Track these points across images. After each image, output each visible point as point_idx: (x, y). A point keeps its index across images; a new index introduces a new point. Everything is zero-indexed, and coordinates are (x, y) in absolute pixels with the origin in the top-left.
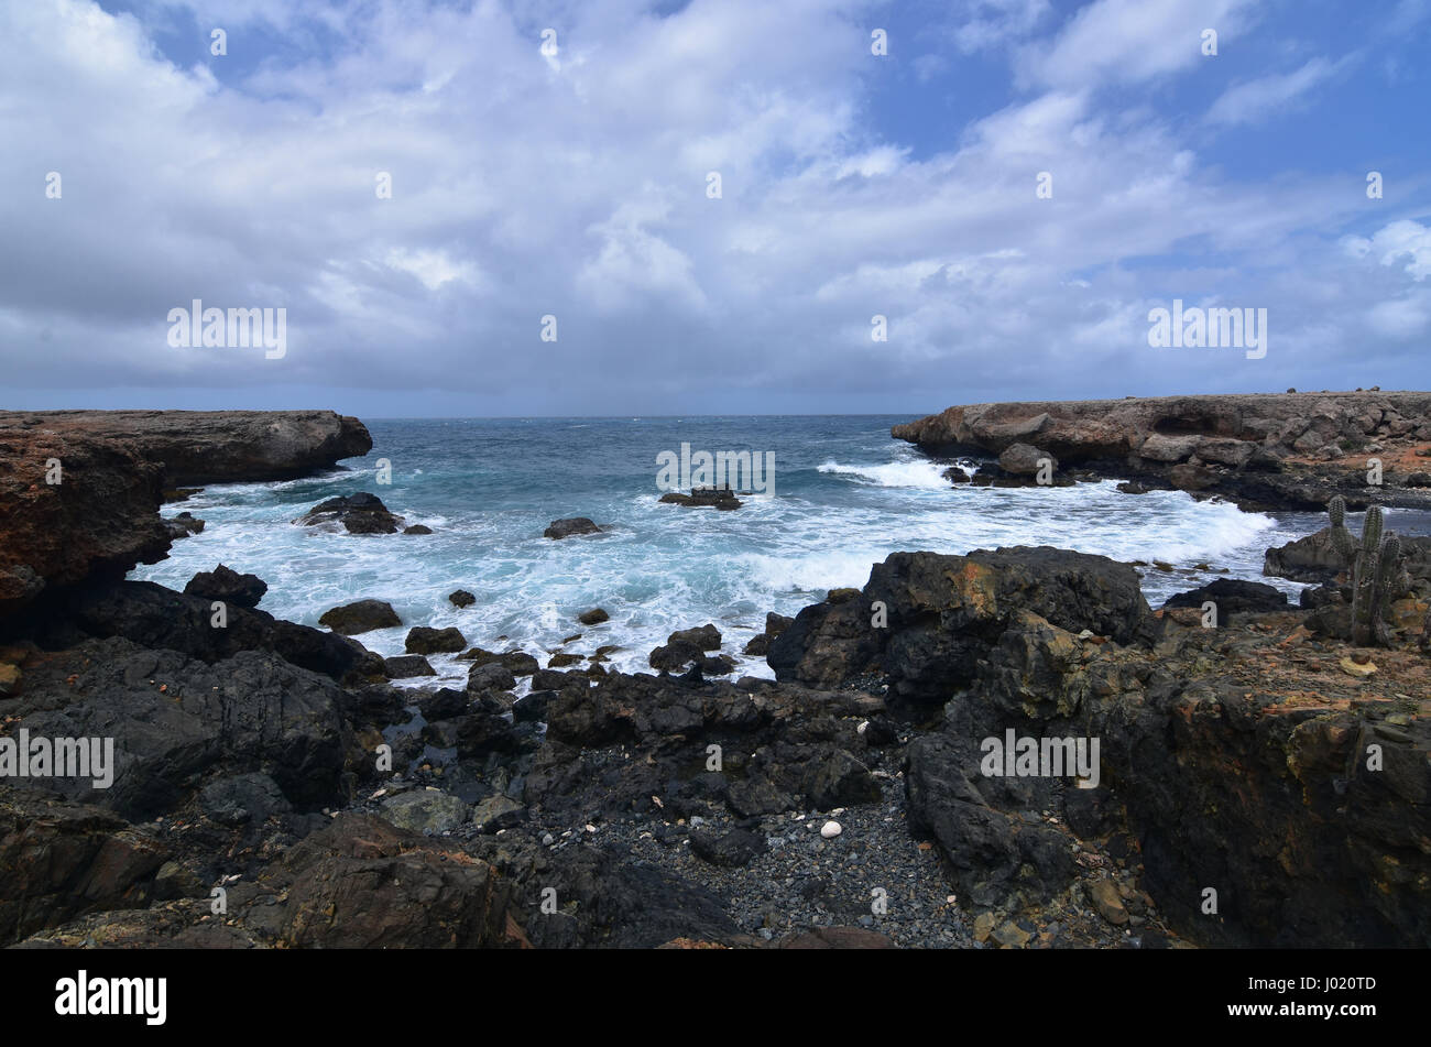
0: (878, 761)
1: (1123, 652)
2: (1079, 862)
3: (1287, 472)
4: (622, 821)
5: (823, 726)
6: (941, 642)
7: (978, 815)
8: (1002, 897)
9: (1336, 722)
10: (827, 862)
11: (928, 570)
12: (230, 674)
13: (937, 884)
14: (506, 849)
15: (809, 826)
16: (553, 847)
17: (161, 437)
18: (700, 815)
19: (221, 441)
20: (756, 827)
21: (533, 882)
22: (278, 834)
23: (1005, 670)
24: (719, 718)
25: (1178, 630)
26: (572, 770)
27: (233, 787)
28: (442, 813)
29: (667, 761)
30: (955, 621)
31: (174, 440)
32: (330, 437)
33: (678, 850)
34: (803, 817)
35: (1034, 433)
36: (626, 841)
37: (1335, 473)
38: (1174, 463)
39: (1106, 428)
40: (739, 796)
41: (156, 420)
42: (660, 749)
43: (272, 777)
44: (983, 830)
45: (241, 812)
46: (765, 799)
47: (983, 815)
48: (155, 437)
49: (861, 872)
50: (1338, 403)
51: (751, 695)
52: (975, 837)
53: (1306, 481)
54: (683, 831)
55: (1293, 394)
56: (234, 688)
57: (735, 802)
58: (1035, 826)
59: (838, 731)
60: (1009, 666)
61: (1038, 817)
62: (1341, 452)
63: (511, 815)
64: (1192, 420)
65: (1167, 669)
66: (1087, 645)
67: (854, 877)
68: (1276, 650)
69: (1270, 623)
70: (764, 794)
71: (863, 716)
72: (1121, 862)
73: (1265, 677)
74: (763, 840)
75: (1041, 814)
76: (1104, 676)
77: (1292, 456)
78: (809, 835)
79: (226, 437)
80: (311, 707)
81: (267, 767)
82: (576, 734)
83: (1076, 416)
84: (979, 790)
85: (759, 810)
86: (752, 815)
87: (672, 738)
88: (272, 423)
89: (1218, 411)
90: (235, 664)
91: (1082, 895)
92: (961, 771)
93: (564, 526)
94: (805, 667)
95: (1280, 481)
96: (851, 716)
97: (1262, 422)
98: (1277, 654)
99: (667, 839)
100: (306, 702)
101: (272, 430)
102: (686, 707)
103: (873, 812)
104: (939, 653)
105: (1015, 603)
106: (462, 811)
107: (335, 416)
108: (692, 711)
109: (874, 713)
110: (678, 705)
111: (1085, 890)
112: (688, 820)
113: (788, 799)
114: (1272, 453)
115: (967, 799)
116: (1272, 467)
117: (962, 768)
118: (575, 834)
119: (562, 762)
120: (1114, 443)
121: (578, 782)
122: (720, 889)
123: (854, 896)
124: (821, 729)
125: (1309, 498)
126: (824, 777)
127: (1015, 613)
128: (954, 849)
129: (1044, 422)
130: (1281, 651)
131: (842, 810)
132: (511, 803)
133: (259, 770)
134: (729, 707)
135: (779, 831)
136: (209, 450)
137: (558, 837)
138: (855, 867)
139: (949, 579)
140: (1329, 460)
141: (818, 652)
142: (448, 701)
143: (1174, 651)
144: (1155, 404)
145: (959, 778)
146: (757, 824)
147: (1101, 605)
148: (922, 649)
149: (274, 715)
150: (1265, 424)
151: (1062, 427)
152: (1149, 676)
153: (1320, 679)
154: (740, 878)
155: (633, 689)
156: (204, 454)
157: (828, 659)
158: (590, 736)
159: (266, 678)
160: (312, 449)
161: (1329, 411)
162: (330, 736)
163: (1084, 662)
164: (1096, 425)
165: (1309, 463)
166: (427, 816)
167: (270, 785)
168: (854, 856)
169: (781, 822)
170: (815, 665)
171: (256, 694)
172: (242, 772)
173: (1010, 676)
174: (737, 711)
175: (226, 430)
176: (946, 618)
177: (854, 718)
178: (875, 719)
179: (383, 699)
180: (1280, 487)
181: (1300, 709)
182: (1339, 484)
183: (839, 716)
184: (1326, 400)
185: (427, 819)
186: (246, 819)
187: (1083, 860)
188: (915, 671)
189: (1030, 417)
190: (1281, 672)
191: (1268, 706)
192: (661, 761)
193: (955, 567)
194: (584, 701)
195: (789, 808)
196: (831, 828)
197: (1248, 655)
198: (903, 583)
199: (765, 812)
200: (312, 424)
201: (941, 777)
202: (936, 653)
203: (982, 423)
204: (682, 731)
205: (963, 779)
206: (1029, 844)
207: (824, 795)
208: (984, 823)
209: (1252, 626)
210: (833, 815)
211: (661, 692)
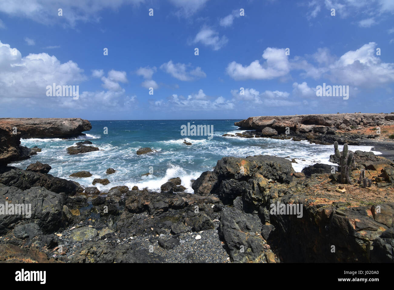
0: (216, 216)
1: (280, 185)
2: (264, 247)
3: (337, 135)
4: (141, 235)
5: (201, 206)
6: (235, 182)
7: (236, 233)
8: (242, 258)
9: (328, 208)
10: (196, 248)
11: (232, 162)
12: (27, 194)
13: (225, 254)
14: (96, 247)
15: (193, 236)
16: (120, 244)
17: (31, 125)
18: (163, 233)
19: (48, 126)
20: (178, 237)
21: (102, 257)
22: (37, 241)
23: (248, 190)
24: (173, 205)
25: (296, 179)
26: (131, 220)
27: (25, 227)
28: (90, 234)
29: (157, 217)
30: (239, 176)
31: (35, 126)
32: (80, 126)
33: (155, 244)
34: (192, 234)
35: (272, 124)
36: (141, 242)
37: (349, 135)
38: (307, 132)
39: (290, 123)
40: (174, 228)
41: (30, 121)
42: (155, 214)
43: (38, 224)
44: (238, 238)
45: (26, 235)
46: (181, 228)
47: (238, 233)
48: (29, 125)
49: (204, 250)
50: (350, 116)
51: (183, 198)
52: (235, 240)
53: (341, 137)
54: (157, 238)
55: (339, 114)
56: (28, 198)
57: (173, 230)
58: (253, 236)
59: (206, 208)
60: (250, 189)
61: (254, 234)
62: (350, 129)
63: (109, 234)
64: (312, 121)
65: (291, 190)
66: (270, 183)
67: (202, 252)
68: (320, 185)
69: (322, 176)
70: (181, 227)
71: (213, 203)
72: (276, 247)
73: (315, 193)
74: (179, 241)
75: (255, 233)
76: (274, 192)
77: (338, 130)
78: (192, 239)
79: (50, 125)
80: (52, 203)
81: (36, 221)
82: (133, 210)
83: (282, 120)
84: (239, 226)
85: (179, 232)
86: (177, 233)
87: (159, 211)
88: (63, 121)
89: (319, 118)
90: (30, 191)
91: (264, 257)
92: (234, 220)
93: (143, 150)
94: (200, 189)
95: (335, 137)
96: (210, 203)
97: (331, 121)
98: (320, 186)
99: (152, 241)
100: (51, 202)
101: (63, 124)
102: (164, 201)
103: (211, 232)
104: (234, 185)
105: (255, 171)
106: (96, 233)
107: (81, 119)
108: (166, 203)
109: (216, 203)
110: (162, 201)
111: (265, 255)
112: (159, 235)
113: (188, 228)
114: (333, 130)
115: (235, 229)
116: (333, 133)
117: (234, 219)
118: (127, 239)
119: (128, 218)
120: (292, 127)
121: (132, 223)
122: (164, 256)
123: (201, 258)
124: (201, 207)
125: (342, 141)
126: (198, 222)
127: (255, 174)
128: (230, 244)
129: (274, 121)
130: (321, 185)
131: (203, 231)
132: (111, 230)
133: (34, 222)
134: (176, 201)
135: (184, 238)
136: (45, 129)
137: (122, 240)
138: (203, 249)
139: (237, 164)
140: (348, 131)
141: (204, 185)
142: (99, 200)
143: (294, 185)
144: (303, 117)
145: (233, 222)
146: (178, 236)
147: (279, 172)
148: (230, 184)
149: (40, 206)
150: (331, 122)
151: (279, 123)
152: (286, 192)
153: (330, 194)
154: (170, 253)
155: (150, 196)
156: (44, 130)
157: (207, 187)
158: (137, 210)
159: (38, 195)
160: (74, 129)
161: (348, 119)
162: (57, 212)
163: (270, 188)
164: (287, 122)
165: (343, 132)
166: (85, 234)
167: (37, 227)
168: (203, 246)
169: (185, 235)
170: (203, 189)
171: (35, 199)
172: (29, 223)
173: (249, 192)
174: (178, 203)
175: (50, 123)
176: (236, 176)
177: (211, 204)
178: (216, 204)
179: (81, 199)
180: (335, 139)
181: (319, 204)
182: (350, 138)
183: (206, 203)
184: (347, 115)
185: (85, 235)
186: (27, 237)
187: (265, 246)
188: (228, 190)
189: (270, 120)
190: (320, 192)
191: (311, 203)
192: (156, 217)
193: (239, 161)
194: (136, 200)
195: (188, 231)
196: (198, 237)
197: (312, 187)
198: (225, 166)
199: (181, 232)
200: (74, 122)
201: (228, 222)
202: (233, 185)
203: (258, 122)
204: (162, 208)
205: (234, 223)
206: (250, 242)
207: (198, 227)
208: (238, 236)
209: (317, 177)
210: (200, 233)
211: (158, 197)
